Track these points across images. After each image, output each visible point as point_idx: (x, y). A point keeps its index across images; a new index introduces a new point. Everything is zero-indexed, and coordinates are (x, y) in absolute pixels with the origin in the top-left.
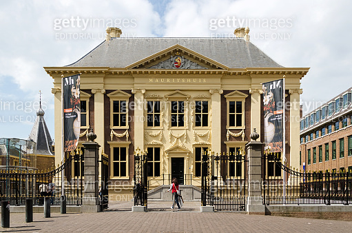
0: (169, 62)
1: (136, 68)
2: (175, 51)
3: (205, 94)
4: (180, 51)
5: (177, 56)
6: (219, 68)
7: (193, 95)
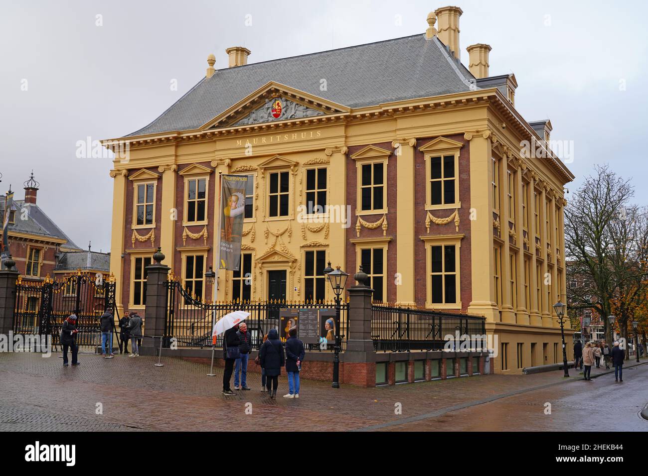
0: (265, 110)
1: (214, 127)
2: (270, 92)
3: (321, 157)
4: (277, 91)
5: (276, 99)
6: (337, 111)
7: (303, 159)
